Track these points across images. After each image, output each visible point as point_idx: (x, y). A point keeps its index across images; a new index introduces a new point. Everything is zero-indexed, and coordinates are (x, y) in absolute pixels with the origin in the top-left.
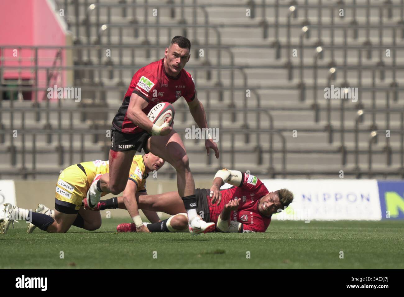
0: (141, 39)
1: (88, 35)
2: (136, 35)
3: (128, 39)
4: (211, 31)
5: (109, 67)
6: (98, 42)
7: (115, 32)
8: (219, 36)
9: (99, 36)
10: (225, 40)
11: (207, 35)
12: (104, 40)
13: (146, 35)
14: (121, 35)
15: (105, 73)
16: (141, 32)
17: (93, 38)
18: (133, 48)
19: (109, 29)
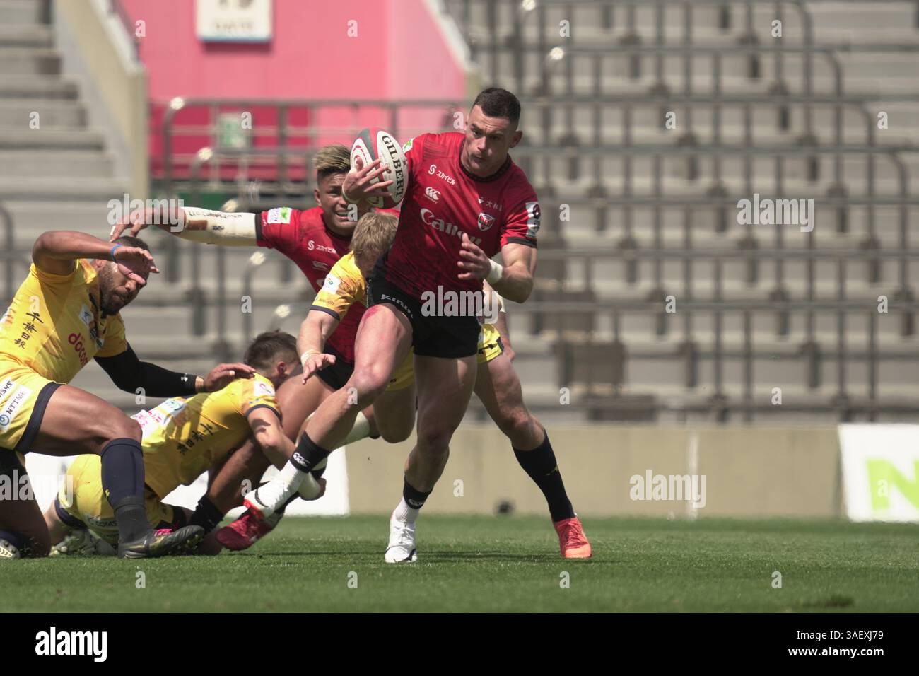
0: (648, 80)
1: (519, 73)
2: (635, 72)
3: (614, 82)
4: (819, 61)
5: (570, 152)
6: (543, 90)
7: (583, 64)
8: (838, 73)
9: (545, 75)
10: (853, 83)
11: (808, 72)
12: (558, 84)
13: (659, 70)
14: (597, 73)
15: (559, 165)
16: (648, 63)
17: (531, 80)
18: (625, 102)
19: (568, 59)
